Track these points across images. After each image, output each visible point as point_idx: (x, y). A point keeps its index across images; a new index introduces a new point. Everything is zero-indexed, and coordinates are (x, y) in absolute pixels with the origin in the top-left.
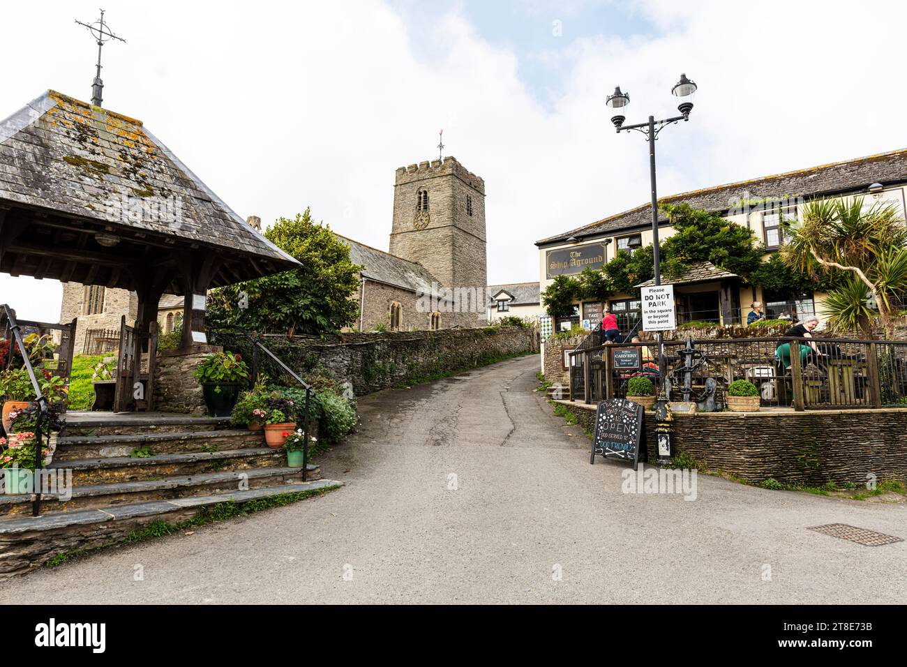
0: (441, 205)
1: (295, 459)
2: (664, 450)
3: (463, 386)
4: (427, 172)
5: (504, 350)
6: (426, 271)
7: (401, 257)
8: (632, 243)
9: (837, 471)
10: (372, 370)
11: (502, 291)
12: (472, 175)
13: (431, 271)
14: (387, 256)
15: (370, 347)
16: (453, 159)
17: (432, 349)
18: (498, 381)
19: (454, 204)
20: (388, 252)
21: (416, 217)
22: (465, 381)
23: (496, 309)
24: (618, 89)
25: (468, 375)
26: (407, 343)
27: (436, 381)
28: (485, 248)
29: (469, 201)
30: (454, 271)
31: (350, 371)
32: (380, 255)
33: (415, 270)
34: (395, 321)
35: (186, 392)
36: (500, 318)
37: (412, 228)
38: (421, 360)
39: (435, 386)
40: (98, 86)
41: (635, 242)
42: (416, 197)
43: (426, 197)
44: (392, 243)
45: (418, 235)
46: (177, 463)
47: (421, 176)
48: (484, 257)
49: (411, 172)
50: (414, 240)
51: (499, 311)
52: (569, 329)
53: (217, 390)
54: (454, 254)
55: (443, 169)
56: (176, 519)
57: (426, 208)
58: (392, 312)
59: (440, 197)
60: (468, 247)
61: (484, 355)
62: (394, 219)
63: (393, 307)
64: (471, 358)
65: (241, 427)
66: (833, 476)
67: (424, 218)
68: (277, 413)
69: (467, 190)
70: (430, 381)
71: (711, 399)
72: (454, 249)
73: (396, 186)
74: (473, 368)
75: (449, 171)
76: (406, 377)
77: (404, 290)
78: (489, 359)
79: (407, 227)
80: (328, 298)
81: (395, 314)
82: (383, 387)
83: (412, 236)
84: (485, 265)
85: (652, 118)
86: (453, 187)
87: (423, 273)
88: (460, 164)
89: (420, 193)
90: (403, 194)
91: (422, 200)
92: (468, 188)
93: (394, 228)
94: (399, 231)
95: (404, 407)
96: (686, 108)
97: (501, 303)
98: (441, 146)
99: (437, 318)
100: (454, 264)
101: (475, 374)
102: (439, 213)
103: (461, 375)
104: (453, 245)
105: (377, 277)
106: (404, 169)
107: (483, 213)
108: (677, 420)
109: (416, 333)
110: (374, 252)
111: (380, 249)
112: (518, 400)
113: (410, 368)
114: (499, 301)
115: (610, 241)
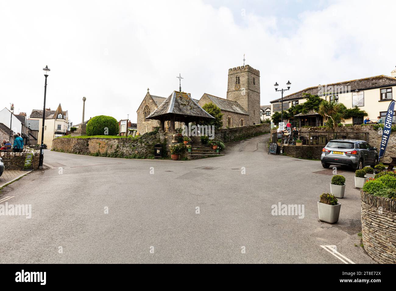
0: (244, 82)
1: (218, 151)
2: (281, 152)
3: (248, 141)
4: (239, 70)
5: (264, 131)
6: (239, 104)
7: (231, 100)
8: (296, 103)
9: (315, 157)
10: (226, 137)
11: (268, 108)
12: (255, 70)
13: (241, 104)
14: (226, 101)
15: (225, 132)
16: (248, 66)
17: (240, 132)
18: (258, 140)
19: (248, 81)
20: (226, 99)
21: (236, 86)
22: (249, 140)
23: (266, 115)
24: (276, 83)
25: (250, 139)
26: (234, 131)
27: (241, 140)
28: (260, 95)
29: (254, 79)
30: (248, 105)
31: (221, 138)
32: (224, 101)
33: (235, 104)
34: (229, 123)
35: (198, 141)
36: (266, 119)
37: (234, 90)
38: (237, 135)
39: (241, 141)
40: (180, 88)
41: (297, 103)
42: (236, 79)
43: (239, 79)
44: (227, 95)
45: (236, 92)
46: (203, 150)
47: (237, 72)
48: (259, 99)
49: (234, 70)
50: (235, 94)
51: (267, 116)
52: (276, 127)
53: (205, 140)
54: (248, 99)
55: (245, 69)
56: (206, 156)
57: (239, 83)
58: (228, 119)
59: (244, 79)
60: (253, 95)
61: (256, 133)
62: (228, 87)
63: (228, 118)
64: (252, 134)
65: (209, 146)
66: (314, 157)
67: (238, 86)
68: (215, 144)
69: (253, 76)
70: (240, 140)
71: (292, 143)
72: (248, 97)
73: (229, 75)
74: (252, 137)
75: (247, 70)
76: (234, 139)
77: (232, 112)
78: (258, 134)
79: (233, 89)
80: (217, 122)
81: (229, 121)
82: (228, 141)
83: (234, 92)
84: (260, 101)
85: (282, 89)
86: (248, 76)
87: (238, 105)
88: (251, 67)
89: (237, 78)
90: (231, 78)
91: (238, 80)
92: (254, 75)
93: (228, 90)
94: (230, 91)
95: (234, 146)
96: (289, 88)
97: (267, 113)
98: (244, 60)
99: (243, 120)
100: (248, 102)
101: (253, 138)
102: (243, 85)
103: (249, 139)
104: (248, 95)
105: (224, 109)
106: (231, 69)
107: (259, 83)
108: (284, 147)
109: (236, 128)
110: (222, 100)
111: (224, 98)
112: (261, 145)
113: (235, 137)
114: (267, 112)
115: (290, 102)
